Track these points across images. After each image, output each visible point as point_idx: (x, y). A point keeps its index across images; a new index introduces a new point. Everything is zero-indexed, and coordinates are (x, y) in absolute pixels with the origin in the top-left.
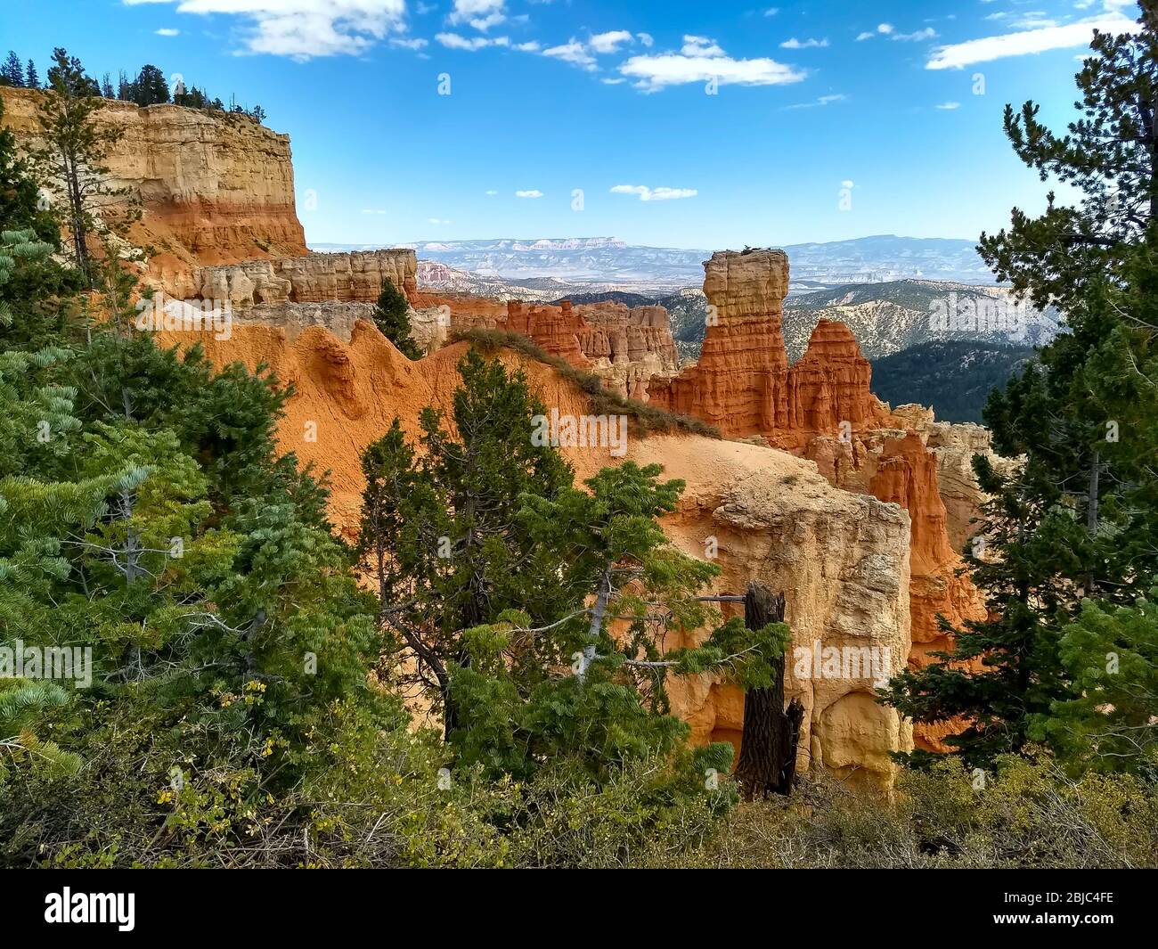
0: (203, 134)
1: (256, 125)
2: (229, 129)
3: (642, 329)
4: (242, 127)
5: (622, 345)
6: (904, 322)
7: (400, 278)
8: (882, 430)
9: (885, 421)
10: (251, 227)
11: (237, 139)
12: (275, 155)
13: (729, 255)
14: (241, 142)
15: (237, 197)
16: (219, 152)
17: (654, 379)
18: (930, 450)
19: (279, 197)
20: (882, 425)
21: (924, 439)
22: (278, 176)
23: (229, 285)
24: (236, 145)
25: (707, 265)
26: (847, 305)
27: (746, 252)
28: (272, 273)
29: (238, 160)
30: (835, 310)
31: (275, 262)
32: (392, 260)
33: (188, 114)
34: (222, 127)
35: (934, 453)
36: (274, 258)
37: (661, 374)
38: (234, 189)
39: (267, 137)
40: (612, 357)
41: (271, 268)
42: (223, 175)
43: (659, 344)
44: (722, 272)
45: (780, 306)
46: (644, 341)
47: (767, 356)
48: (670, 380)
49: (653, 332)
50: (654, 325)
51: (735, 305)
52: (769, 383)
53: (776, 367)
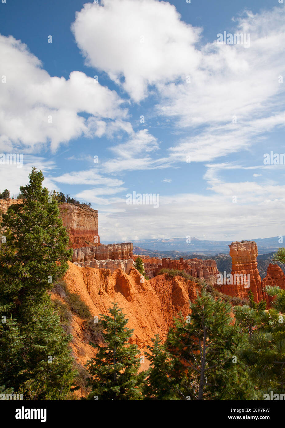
0: (74, 211)
1: (89, 208)
2: (81, 209)
3: (208, 267)
4: (84, 208)
5: (202, 273)
7: (128, 252)
10: (85, 237)
11: (83, 212)
12: (93, 216)
13: (237, 243)
14: (84, 213)
15: (81, 228)
16: (78, 215)
17: (216, 285)
19: (94, 228)
22: (93, 222)
23: (77, 255)
24: (83, 214)
25: (230, 246)
27: (242, 242)
28: (90, 251)
29: (83, 218)
31: (91, 248)
32: (126, 246)
33: (71, 205)
34: (79, 208)
36: (91, 246)
38: (81, 226)
39: (91, 211)
40: (198, 277)
41: (90, 249)
42: (78, 222)
43: (214, 273)
44: (235, 248)
45: (256, 260)
46: (209, 272)
47: (253, 277)
48: (221, 286)
49: (212, 269)
50: (211, 266)
51: (241, 259)
52: (255, 287)
53: (257, 281)
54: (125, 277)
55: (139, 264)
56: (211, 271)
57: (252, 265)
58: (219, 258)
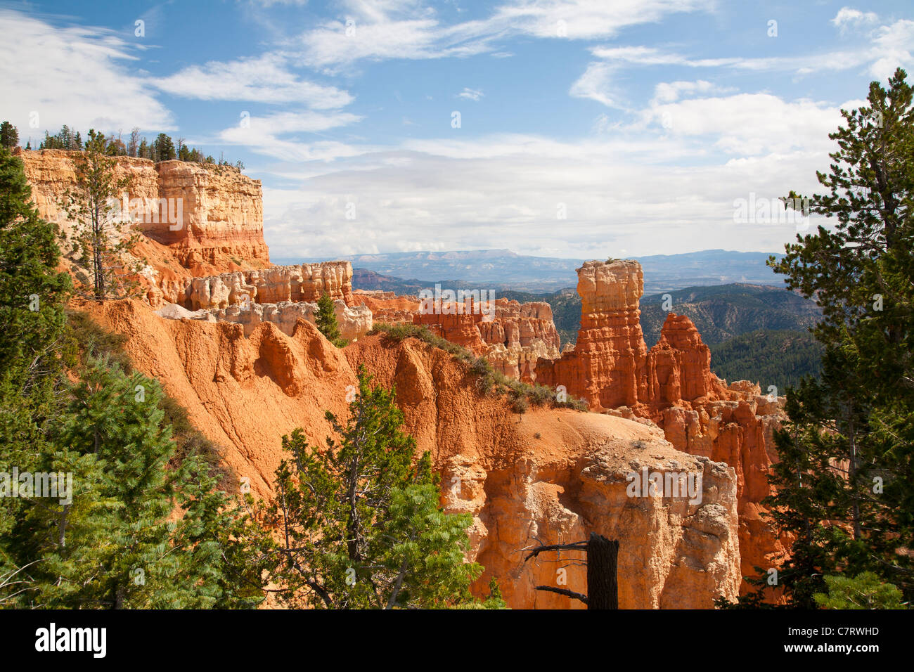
0: (198, 181)
1: (237, 174)
2: (218, 177)
3: (530, 320)
4: (226, 176)
5: (516, 332)
6: (734, 315)
7: (339, 282)
8: (721, 402)
9: (723, 394)
10: (230, 248)
11: (223, 185)
12: (250, 195)
13: (597, 265)
14: (226, 186)
15: (221, 226)
16: (209, 194)
17: (541, 361)
18: (758, 418)
19: (253, 225)
20: (722, 398)
21: (754, 408)
22: (252, 210)
23: (211, 291)
24: (223, 189)
25: (579, 271)
26: (690, 302)
27: (608, 262)
28: (244, 283)
29: (223, 199)
30: (682, 306)
31: (246, 274)
32: (333, 270)
33: (189, 167)
34: (213, 176)
35: (761, 420)
36: (246, 270)
37: (547, 357)
38: (218, 220)
39: (245, 182)
40: (507, 343)
41: (243, 278)
42: (211, 211)
43: (544, 332)
44: (590, 277)
45: (638, 304)
46: (532, 330)
47: (629, 343)
48: (553, 362)
49: (540, 323)
50: (540, 317)
51: (602, 302)
52: (631, 364)
53: (637, 352)
54: (280, 341)
55: (326, 312)
56: (538, 328)
57: (628, 316)
58: (563, 299)
